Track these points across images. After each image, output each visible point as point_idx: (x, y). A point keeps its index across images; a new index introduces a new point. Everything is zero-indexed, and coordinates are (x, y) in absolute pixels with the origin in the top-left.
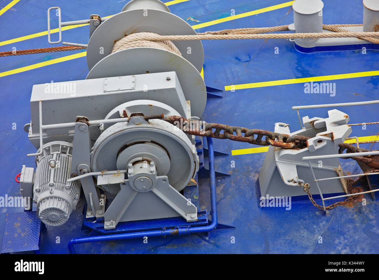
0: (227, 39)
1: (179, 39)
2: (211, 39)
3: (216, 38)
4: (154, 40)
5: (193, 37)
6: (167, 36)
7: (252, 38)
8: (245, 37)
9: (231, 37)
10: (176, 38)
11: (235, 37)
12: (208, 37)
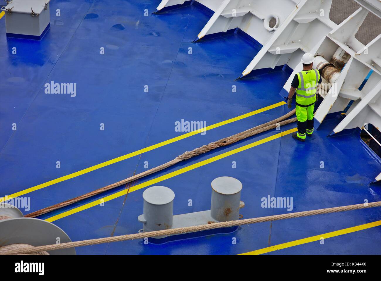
0: (108, 243)
1: (58, 249)
2: (92, 244)
3: (97, 243)
4: (30, 252)
5: (72, 244)
6: (44, 247)
7: (134, 238)
8: (127, 238)
9: (112, 240)
10: (54, 248)
11: (116, 240)
12: (89, 242)
